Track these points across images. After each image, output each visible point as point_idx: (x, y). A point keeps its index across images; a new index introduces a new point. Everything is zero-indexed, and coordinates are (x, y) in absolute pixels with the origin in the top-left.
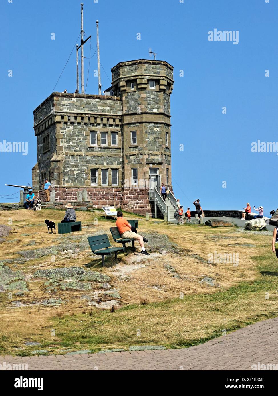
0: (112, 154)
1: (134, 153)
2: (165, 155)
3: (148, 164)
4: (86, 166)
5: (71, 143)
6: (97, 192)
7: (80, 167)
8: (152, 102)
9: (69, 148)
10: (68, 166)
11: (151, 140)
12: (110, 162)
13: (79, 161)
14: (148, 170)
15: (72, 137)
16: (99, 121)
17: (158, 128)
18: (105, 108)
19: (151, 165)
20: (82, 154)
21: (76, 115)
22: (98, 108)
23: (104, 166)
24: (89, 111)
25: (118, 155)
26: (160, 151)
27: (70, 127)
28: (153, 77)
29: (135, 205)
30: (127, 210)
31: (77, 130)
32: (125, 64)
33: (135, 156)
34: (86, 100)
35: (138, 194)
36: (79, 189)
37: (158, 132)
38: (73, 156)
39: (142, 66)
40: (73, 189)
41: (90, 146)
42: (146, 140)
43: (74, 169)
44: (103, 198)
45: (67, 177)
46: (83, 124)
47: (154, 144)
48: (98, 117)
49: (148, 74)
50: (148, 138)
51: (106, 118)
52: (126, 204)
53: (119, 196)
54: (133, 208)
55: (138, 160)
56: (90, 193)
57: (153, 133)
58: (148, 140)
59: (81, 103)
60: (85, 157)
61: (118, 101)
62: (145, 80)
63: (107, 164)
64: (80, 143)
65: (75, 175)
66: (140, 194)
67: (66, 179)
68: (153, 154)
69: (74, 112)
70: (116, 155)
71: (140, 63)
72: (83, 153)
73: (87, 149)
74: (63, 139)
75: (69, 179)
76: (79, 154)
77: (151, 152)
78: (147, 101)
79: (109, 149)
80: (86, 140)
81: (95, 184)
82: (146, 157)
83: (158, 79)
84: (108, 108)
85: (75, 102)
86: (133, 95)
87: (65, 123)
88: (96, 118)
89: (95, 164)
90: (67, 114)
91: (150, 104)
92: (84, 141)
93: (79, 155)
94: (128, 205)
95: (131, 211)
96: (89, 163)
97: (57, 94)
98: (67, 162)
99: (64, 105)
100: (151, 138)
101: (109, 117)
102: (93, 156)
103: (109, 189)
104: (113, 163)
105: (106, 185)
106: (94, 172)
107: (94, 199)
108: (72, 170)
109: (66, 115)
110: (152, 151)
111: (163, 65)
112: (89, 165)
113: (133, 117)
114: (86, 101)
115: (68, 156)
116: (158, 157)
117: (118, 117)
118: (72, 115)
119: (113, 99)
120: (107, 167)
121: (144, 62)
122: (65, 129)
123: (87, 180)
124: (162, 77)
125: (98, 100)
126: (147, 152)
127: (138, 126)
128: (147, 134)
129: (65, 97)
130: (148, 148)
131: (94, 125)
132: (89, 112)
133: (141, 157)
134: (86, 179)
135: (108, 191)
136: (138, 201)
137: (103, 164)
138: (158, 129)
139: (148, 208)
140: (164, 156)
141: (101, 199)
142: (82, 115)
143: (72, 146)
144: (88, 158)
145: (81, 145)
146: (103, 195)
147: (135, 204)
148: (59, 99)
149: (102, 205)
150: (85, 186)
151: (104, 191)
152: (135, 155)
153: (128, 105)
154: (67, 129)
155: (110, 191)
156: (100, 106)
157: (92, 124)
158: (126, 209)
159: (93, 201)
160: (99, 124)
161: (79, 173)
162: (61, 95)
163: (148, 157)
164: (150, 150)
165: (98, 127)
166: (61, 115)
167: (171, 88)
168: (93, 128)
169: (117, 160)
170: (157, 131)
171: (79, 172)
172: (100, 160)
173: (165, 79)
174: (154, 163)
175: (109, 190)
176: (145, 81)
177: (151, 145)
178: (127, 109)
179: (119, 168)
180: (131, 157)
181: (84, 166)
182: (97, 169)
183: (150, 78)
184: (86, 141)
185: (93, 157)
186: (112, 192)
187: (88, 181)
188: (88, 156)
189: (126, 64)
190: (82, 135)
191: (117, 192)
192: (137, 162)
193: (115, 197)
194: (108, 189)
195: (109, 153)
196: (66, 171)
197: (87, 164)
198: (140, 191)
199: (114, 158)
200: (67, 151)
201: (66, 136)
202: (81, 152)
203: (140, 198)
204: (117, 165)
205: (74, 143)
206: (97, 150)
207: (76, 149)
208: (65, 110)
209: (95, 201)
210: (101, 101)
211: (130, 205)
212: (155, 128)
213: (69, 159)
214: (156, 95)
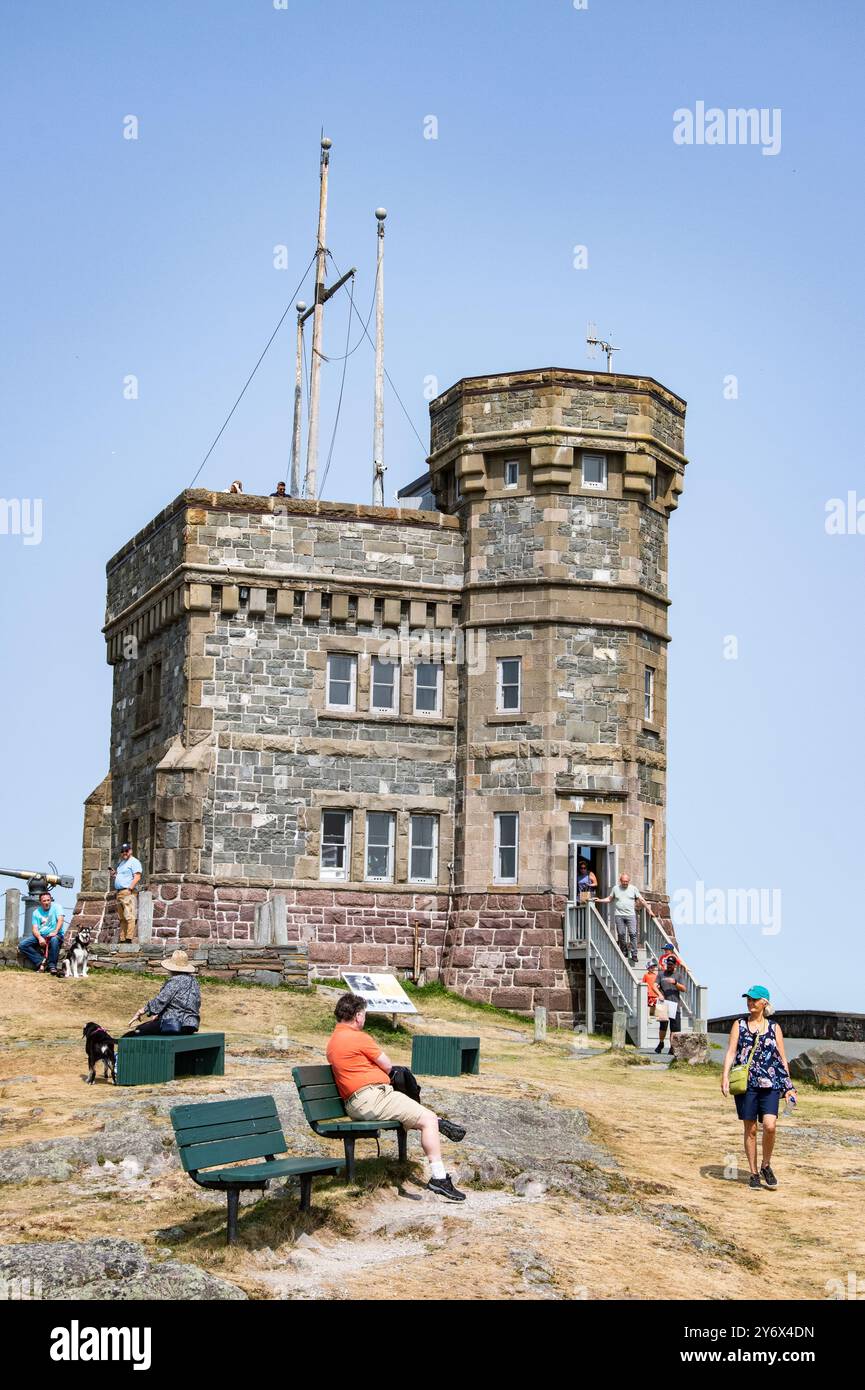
0: (414, 750)
1: (507, 750)
2: (641, 762)
3: (565, 795)
4: (305, 795)
5: (245, 699)
6: (343, 908)
7: (280, 801)
8: (592, 541)
9: (237, 718)
10: (226, 794)
11: (579, 695)
12: (407, 780)
13: (274, 775)
14: (564, 821)
15: (252, 675)
16: (366, 610)
17: (611, 647)
18: (394, 558)
19: (578, 804)
20: (288, 746)
21: (274, 585)
22: (367, 557)
23: (379, 800)
24: (329, 570)
25: (439, 752)
26: (617, 745)
27: (248, 630)
28: (597, 441)
29: (503, 972)
30: (468, 991)
31: (274, 646)
32: (484, 385)
33: (512, 761)
34: (320, 525)
35: (517, 925)
36: (268, 892)
37: (613, 664)
38: (251, 750)
39: (555, 396)
40: (242, 890)
41: (323, 714)
42: (560, 694)
43: (251, 806)
44: (369, 933)
45: (222, 839)
46: (301, 620)
47: (593, 714)
48: (366, 595)
49: (579, 430)
50: (570, 688)
51: (395, 598)
52: (466, 967)
53: (438, 927)
54: (495, 984)
55: (525, 780)
56: (315, 912)
57: (589, 670)
58: (569, 695)
59: (297, 535)
60: (302, 757)
61: (448, 532)
63: (394, 792)
64: (285, 699)
65: (254, 831)
66: (528, 926)
67: (218, 846)
68: (588, 756)
69: (265, 571)
70: (430, 754)
71: (547, 383)
72: (292, 740)
73: (312, 724)
74: (214, 680)
75: (227, 847)
76: (278, 746)
77: (580, 746)
78: (569, 535)
79: (403, 729)
80: (308, 686)
81: (338, 874)
82: (555, 766)
83: (618, 449)
84: (409, 560)
85: (272, 531)
86: (514, 511)
87: (227, 615)
88: (354, 600)
89: (343, 788)
90: (236, 580)
91: (583, 550)
92: (302, 691)
93: (278, 750)
94: (472, 971)
95: (483, 997)
96: (315, 785)
97: (199, 499)
98: (224, 777)
99: (225, 543)
100: (582, 687)
101: (407, 595)
102: (334, 755)
103: (398, 896)
104: (416, 787)
105: (386, 881)
106: (335, 820)
107: (331, 939)
108: (246, 811)
109: (231, 584)
110: (584, 744)
111: (642, 392)
112: (318, 792)
113: (509, 598)
114: (320, 529)
115: (231, 749)
116: (608, 767)
117: (449, 598)
118: (259, 582)
119: (432, 524)
120: (393, 801)
121: (561, 380)
122: (226, 638)
123: (305, 856)
124: (635, 440)
125: (370, 527)
126: (563, 747)
127: (528, 636)
128: (566, 671)
129: (233, 510)
130: (568, 730)
131: (345, 629)
132: (327, 574)
133: (537, 765)
134: (301, 851)
135: (392, 906)
136: (517, 957)
137: (373, 789)
138: (612, 654)
139: (556, 988)
140: (634, 768)
141: (358, 937)
142: (300, 585)
143: (251, 710)
144: (313, 761)
145: (287, 706)
146: (366, 923)
147: (504, 968)
148: (208, 517)
149: (364, 962)
150: (293, 882)
151: (372, 906)
152: (511, 755)
153: (490, 550)
154: (232, 641)
155: (399, 907)
156: (375, 549)
157: (338, 623)
158: (465, 987)
159: (325, 945)
160: (367, 625)
161: (273, 824)
162: (214, 503)
163: (565, 769)
164: (574, 739)
165: (363, 635)
166: (209, 583)
167: (672, 488)
168: (340, 640)
169: (435, 775)
170: (608, 662)
171: (271, 819)
172: (362, 773)
173: (648, 448)
174: (590, 795)
175: (396, 903)
176: (562, 454)
177: (578, 716)
178: (485, 567)
179: (445, 808)
180: (495, 766)
181: (294, 796)
182: (349, 810)
183: (583, 446)
184: (309, 691)
185: (333, 759)
186: (407, 911)
187: (307, 861)
188: (313, 752)
189: (491, 383)
190: (291, 666)
192: (518, 788)
193: (421, 934)
194: (393, 895)
195: (401, 744)
196: (219, 812)
197: (308, 786)
198: (526, 912)
199: (422, 765)
200: (227, 732)
201: (228, 670)
202: (284, 738)
203: (524, 944)
204: (436, 794)
205: (260, 698)
206: (353, 730)
207: (264, 722)
208: (230, 562)
209: (335, 945)
210: (378, 532)
211: (481, 969)
212: (601, 649)
213: (232, 764)
214: (606, 513)
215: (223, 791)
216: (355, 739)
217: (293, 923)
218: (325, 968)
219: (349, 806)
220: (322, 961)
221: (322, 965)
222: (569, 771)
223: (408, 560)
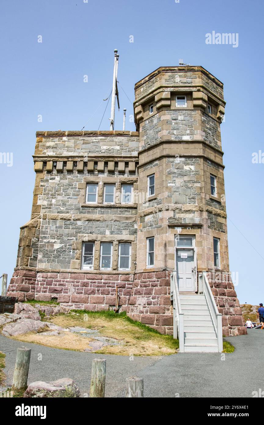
0: (120, 217)
1: (150, 211)
2: (209, 212)
3: (172, 226)
4: (76, 236)
5: (54, 201)
6: (89, 280)
7: (65, 239)
8: (181, 126)
9: (50, 208)
10: (44, 236)
11: (178, 185)
12: (117, 229)
13: (63, 229)
14: (172, 238)
15: (57, 192)
16: (101, 166)
17: (192, 165)
18: (112, 147)
19: (179, 230)
20: (68, 218)
21: (65, 160)
22: (101, 148)
23: (106, 237)
24: (87, 153)
25: (130, 218)
26: (196, 204)
27: (56, 177)
28: (180, 88)
29: (146, 307)
30: (133, 316)
31: (66, 182)
32: (141, 83)
33: (152, 215)
34: (84, 138)
35: (153, 286)
36: (59, 274)
37: (193, 172)
38: (54, 219)
39: (162, 76)
40: (48, 273)
41: (84, 205)
42: (169, 185)
43: (53, 241)
44: (98, 291)
45: (42, 254)
46: (77, 172)
47: (185, 192)
48: (101, 161)
49: (171, 85)
50: (174, 182)
51: (112, 161)
52: (133, 305)
53: (129, 288)
54: (142, 312)
55: (156, 222)
56: (77, 282)
57: (182, 175)
58: (173, 185)
59: (75, 143)
60: (75, 222)
61: (134, 137)
62: (166, 94)
63: (112, 234)
64: (69, 200)
65: (54, 250)
66: (156, 286)
67: (40, 256)
68: (183, 209)
69: (63, 155)
70: (127, 218)
71: (159, 72)
72: (72, 215)
73: (79, 209)
74: (43, 195)
75: (44, 257)
76: (64, 218)
77: (179, 206)
78: (172, 124)
79: (116, 210)
80: (78, 195)
81: (90, 267)
82: (167, 215)
83: (189, 90)
85: (66, 142)
86: (152, 122)
87: (49, 172)
88: (96, 163)
89: (91, 233)
90: (52, 159)
91: (178, 129)
92: (75, 197)
93: (65, 219)
94: (136, 307)
95: (138, 319)
96: (80, 232)
97: (40, 134)
98: (44, 230)
99: (48, 147)
100: (179, 182)
101: (116, 159)
102: (87, 220)
103: (112, 275)
104: (121, 232)
105: (109, 270)
106: (89, 245)
107: (82, 293)
108: (51, 243)
109: (50, 161)
110: (180, 205)
111: (198, 71)
112: (80, 235)
113: (151, 152)
114: (84, 140)
115: (47, 220)
116: (192, 214)
117: (134, 159)
118: (60, 159)
119: (127, 135)
120: (111, 237)
121: (164, 70)
122: (48, 180)
123: (75, 260)
124: (196, 87)
125: (103, 138)
126: (171, 206)
127: (157, 165)
128: (172, 176)
129: (52, 137)
130: (173, 199)
131: (94, 174)
133: (160, 215)
134: (73, 258)
135: (110, 280)
136: (152, 300)
137: (103, 233)
138: (193, 167)
139: (166, 314)
140: (205, 215)
141: (93, 292)
142: (75, 159)
143: (56, 205)
144: (79, 223)
145: (69, 203)
146: (98, 287)
147: (146, 305)
148: (44, 140)
149: (95, 303)
150: (68, 270)
151: (101, 279)
152: (151, 213)
153: (145, 138)
154: (50, 181)
155: (112, 280)
156: (105, 145)
157: (91, 172)
158: (133, 314)
159: (78, 296)
160: (102, 172)
161: (62, 248)
162: (46, 135)
163: (172, 216)
164: (176, 203)
165: (101, 176)
166: (42, 161)
168: (91, 178)
169: (129, 227)
170: (190, 171)
171: (61, 246)
172: (99, 227)
173: (201, 89)
174: (184, 226)
175: (111, 278)
177: (178, 193)
178: (143, 144)
179: (133, 240)
180: (147, 218)
181: (71, 237)
182: (93, 242)
183: (174, 91)
184: (78, 197)
185: (87, 222)
186: (116, 282)
187: (75, 262)
188: (79, 220)
189: (143, 81)
190: (72, 188)
191: (126, 282)
192: (154, 226)
193: (121, 291)
194: (110, 275)
195: (115, 215)
196: (41, 243)
197: (77, 233)
198: (156, 279)
199: (123, 223)
200: (46, 213)
201: (48, 191)
202: (68, 214)
203: (154, 294)
204: (129, 234)
205: (59, 200)
206: (95, 211)
207: (60, 209)
208: (50, 153)
209: (83, 296)
210: (106, 139)
211: (139, 306)
212: (187, 166)
213: (47, 225)
214: (187, 115)
215: (43, 235)
216: (96, 214)
217: (67, 287)
218: (78, 305)
219: (93, 240)
220: (77, 302)
221: (77, 304)
222: (174, 216)
223: (118, 148)
